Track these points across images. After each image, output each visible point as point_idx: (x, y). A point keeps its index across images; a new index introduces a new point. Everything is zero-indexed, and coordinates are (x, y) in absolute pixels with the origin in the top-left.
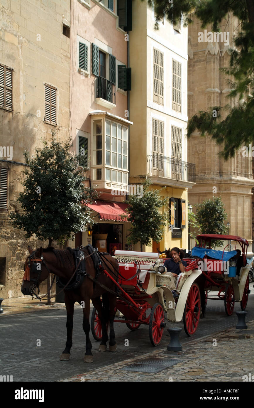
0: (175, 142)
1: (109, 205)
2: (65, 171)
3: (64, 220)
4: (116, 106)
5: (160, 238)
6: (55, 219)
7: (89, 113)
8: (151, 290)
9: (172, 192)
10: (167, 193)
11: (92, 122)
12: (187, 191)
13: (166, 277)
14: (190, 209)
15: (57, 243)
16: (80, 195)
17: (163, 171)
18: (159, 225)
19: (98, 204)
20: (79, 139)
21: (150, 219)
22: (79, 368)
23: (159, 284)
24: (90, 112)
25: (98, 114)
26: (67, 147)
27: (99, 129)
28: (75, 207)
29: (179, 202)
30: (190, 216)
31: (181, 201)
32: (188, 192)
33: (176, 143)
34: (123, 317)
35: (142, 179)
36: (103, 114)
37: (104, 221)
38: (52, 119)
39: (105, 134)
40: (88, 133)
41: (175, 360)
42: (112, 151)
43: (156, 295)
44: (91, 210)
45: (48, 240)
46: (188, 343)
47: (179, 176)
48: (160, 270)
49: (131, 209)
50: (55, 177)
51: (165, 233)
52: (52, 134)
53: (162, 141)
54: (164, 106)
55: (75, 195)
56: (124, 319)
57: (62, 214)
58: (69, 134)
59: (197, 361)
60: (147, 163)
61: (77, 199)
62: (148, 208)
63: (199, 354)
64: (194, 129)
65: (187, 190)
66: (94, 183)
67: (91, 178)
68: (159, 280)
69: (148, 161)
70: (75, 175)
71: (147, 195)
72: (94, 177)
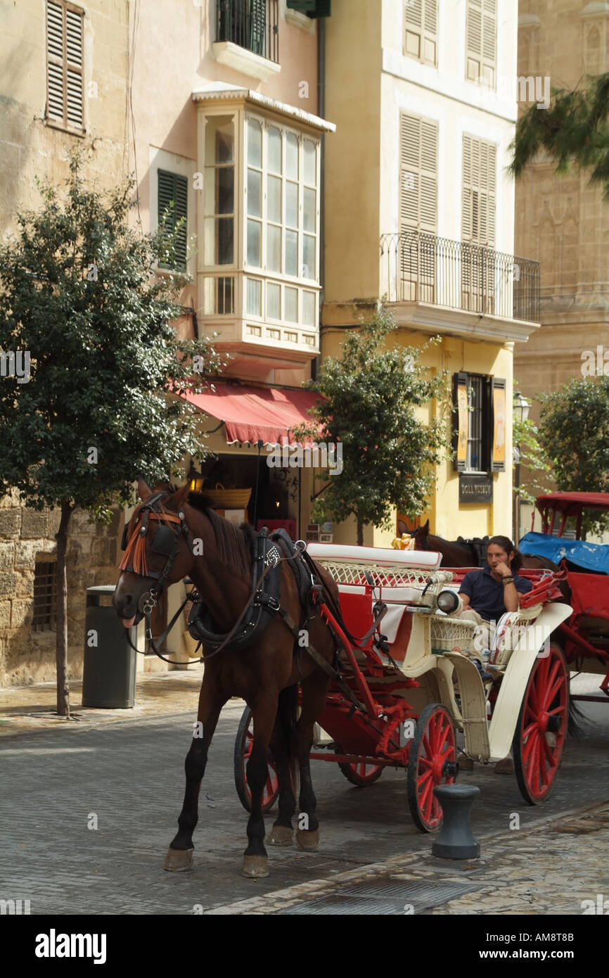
0: (475, 189)
1: (254, 397)
2: (112, 285)
3: (112, 446)
4: (282, 69)
5: (420, 504)
6: (82, 443)
7: (192, 94)
8: (415, 663)
9: (463, 353)
10: (446, 357)
11: (202, 123)
12: (512, 349)
13: (461, 626)
14: (522, 407)
15: (88, 518)
16: (163, 365)
17: (433, 286)
18: (417, 462)
19: (219, 393)
20: (159, 179)
21: (387, 441)
22: (157, 906)
23: (441, 646)
24: (194, 91)
25: (222, 97)
26: (120, 207)
27: (223, 148)
28: (145, 404)
29: (484, 387)
30: (521, 431)
31: (490, 384)
32: (515, 352)
33: (475, 194)
34: (330, 746)
35: (364, 311)
36: (236, 96)
37: (240, 446)
38: (69, 113)
39: (243, 164)
40: (186, 158)
41: (454, 885)
42: (265, 220)
43: (432, 678)
44: (199, 412)
45: (58, 509)
46: (499, 835)
47: (487, 302)
48: (443, 602)
49: (326, 411)
50: (80, 307)
51: (436, 487)
52: (71, 165)
53: (432, 185)
54: (437, 68)
55: (145, 365)
56: (333, 752)
57: (104, 425)
58: (126, 162)
59: (524, 887)
60: (381, 259)
61: (153, 376)
62: (381, 407)
63: (530, 867)
64: (535, 148)
65: (510, 346)
66: (206, 325)
67: (197, 308)
68: (439, 632)
69: (383, 253)
70: (146, 301)
71: (380, 365)
72: (208, 304)
